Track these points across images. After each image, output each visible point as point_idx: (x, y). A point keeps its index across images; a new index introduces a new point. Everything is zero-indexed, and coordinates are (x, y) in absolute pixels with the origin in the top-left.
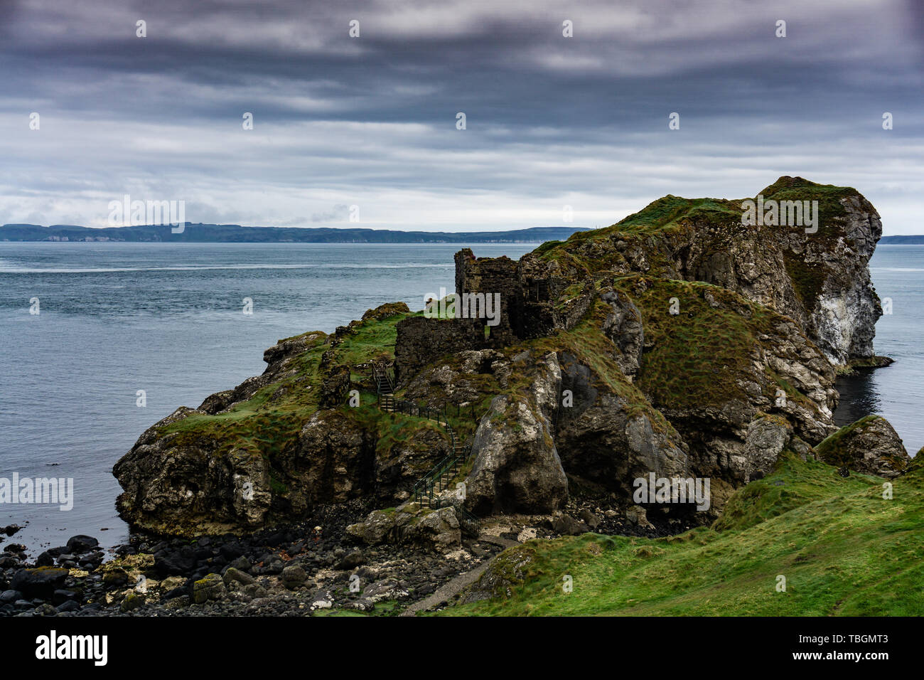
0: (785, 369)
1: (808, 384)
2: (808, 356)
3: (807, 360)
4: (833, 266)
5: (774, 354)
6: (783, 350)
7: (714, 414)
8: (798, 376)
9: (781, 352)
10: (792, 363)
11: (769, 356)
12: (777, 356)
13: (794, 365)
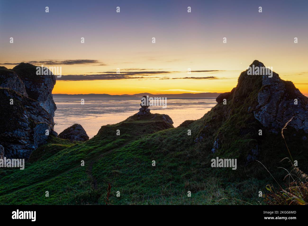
4: (41, 92)
5: (31, 113)
6: (34, 112)
8: (40, 120)
11: (29, 114)
12: (32, 114)
13: (38, 117)
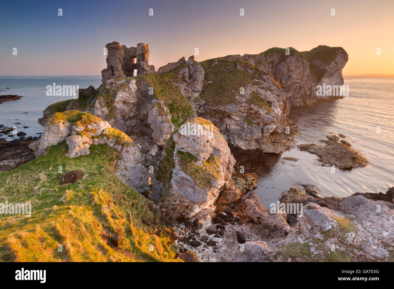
0: (263, 93)
1: (272, 100)
2: (273, 89)
3: (272, 90)
4: (329, 69)
7: (223, 109)
8: (268, 96)
9: (262, 87)
10: (266, 91)
11: (257, 88)
12: (260, 88)
